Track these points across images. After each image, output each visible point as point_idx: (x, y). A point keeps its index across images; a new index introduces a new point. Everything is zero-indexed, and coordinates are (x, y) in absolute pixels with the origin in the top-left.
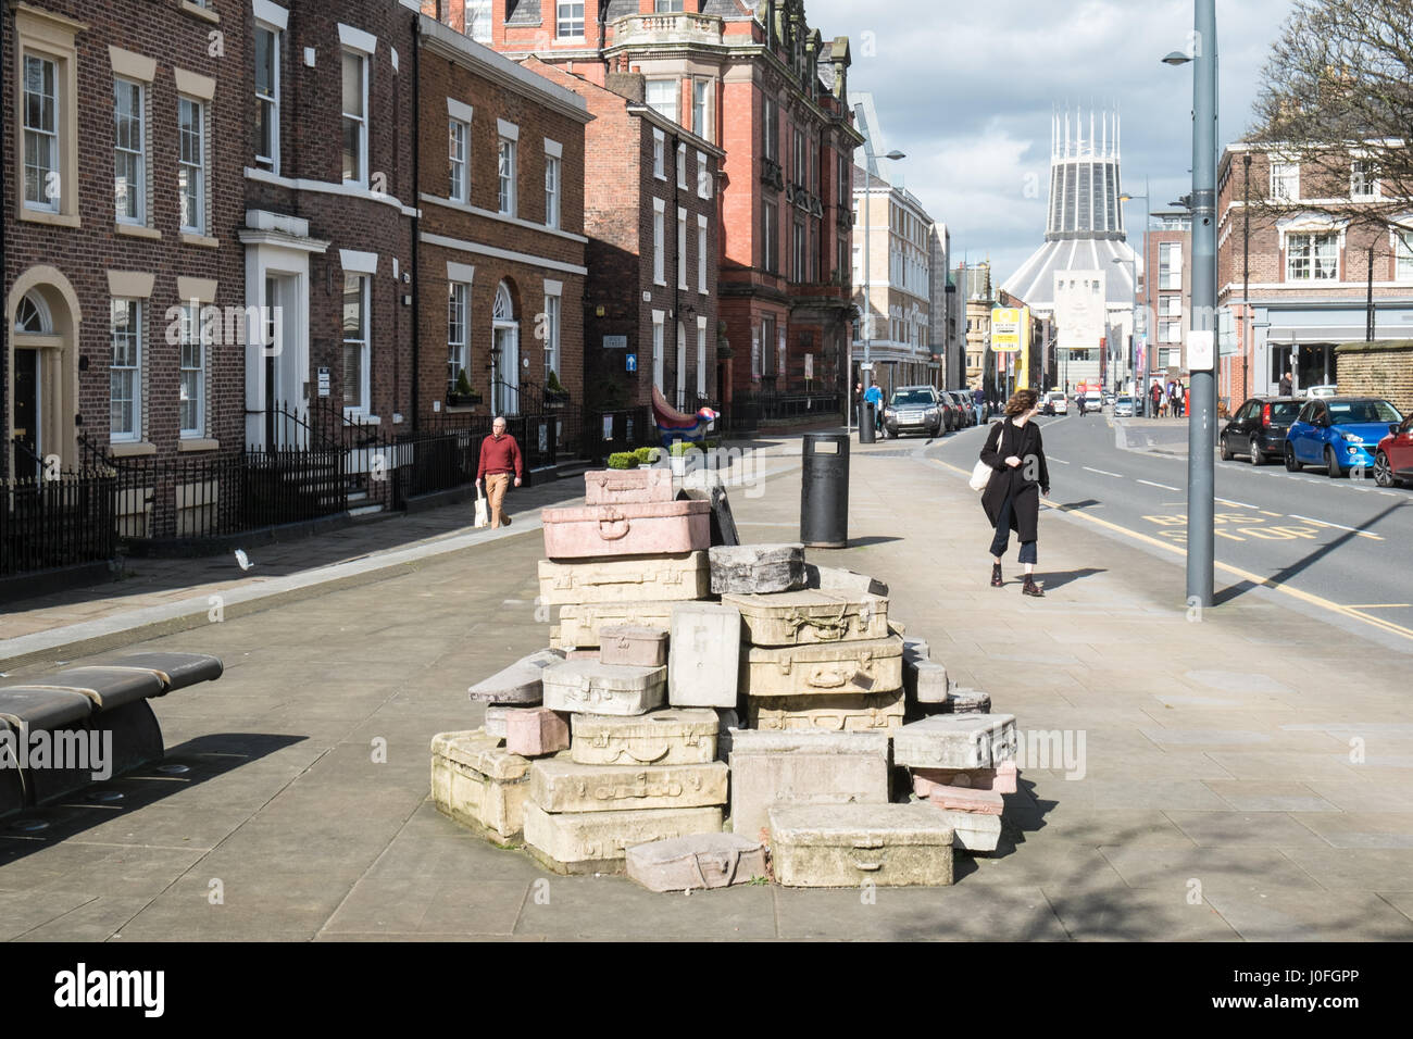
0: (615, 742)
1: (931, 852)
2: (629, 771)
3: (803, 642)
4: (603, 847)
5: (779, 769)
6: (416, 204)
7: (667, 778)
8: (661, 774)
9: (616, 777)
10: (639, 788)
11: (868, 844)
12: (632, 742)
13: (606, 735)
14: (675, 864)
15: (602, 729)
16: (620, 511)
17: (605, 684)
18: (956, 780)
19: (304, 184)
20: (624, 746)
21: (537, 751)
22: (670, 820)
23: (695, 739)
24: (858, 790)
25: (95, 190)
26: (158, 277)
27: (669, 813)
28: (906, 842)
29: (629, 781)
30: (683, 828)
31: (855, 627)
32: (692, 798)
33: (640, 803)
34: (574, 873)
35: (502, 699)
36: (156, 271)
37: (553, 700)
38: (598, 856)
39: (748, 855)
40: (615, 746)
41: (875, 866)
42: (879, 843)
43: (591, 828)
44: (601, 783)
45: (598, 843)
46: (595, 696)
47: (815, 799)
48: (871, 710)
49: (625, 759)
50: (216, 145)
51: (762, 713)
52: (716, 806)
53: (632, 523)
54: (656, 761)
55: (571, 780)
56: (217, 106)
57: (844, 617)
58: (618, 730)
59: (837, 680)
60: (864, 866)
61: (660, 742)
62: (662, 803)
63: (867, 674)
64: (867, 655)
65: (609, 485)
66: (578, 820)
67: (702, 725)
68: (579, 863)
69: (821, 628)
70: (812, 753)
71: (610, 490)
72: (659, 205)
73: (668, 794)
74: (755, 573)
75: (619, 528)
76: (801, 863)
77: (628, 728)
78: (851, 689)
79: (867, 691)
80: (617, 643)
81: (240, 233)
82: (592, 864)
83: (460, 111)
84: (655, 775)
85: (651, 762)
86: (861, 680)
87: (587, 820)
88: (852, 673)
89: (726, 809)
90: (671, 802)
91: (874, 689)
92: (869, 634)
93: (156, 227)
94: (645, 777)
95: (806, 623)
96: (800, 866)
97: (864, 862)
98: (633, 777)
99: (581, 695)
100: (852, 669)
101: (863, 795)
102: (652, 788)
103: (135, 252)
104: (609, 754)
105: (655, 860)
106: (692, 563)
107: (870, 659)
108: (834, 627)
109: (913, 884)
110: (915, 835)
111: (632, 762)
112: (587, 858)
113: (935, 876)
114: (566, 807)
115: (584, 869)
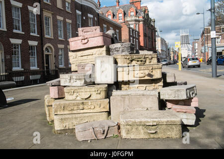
0: (76, 93)
1: (174, 127)
5: (124, 100)
7: (90, 103)
8: (88, 102)
9: (74, 103)
10: (81, 107)
11: (151, 124)
12: (80, 93)
14: (86, 131)
15: (71, 90)
16: (86, 37)
17: (74, 77)
18: (180, 103)
20: (78, 95)
21: (57, 97)
22: (91, 116)
23: (99, 92)
24: (149, 106)
25: (55, 34)
26: (65, 45)
27: (91, 114)
28: (165, 123)
29: (78, 105)
30: (95, 118)
31: (148, 61)
32: (98, 109)
33: (82, 111)
34: (60, 133)
35: (53, 84)
38: (67, 128)
39: (112, 128)
41: (154, 132)
42: (155, 124)
43: (65, 119)
44: (69, 105)
45: (67, 124)
46: (72, 81)
47: (135, 109)
49: (78, 98)
51: (123, 86)
52: (106, 112)
53: (89, 39)
54: (87, 98)
55: (59, 104)
56: (72, 24)
57: (144, 58)
58: (76, 90)
60: (150, 132)
61: (88, 93)
62: (89, 111)
63: (151, 73)
64: (151, 68)
65: (84, 31)
66: (61, 117)
68: (60, 130)
69: (138, 61)
70: (135, 95)
72: (131, 38)
73: (90, 108)
74: (121, 50)
75: (86, 41)
76: (128, 131)
77: (79, 89)
78: (147, 78)
79: (152, 78)
80: (81, 67)
82: (65, 130)
83: (105, 26)
84: (86, 103)
86: (149, 75)
87: (63, 117)
89: (109, 113)
90: (92, 111)
91: (154, 78)
92: (152, 63)
93: (64, 39)
94: (83, 103)
95: (133, 60)
96: (128, 132)
97: (150, 130)
98: (79, 103)
99: (68, 81)
100: (147, 72)
101: (151, 108)
102: (85, 107)
103: (61, 42)
104: (74, 97)
105: (80, 130)
106: (104, 48)
107: (152, 69)
108: (142, 61)
109: (168, 138)
110: (168, 121)
111: (80, 99)
112: (63, 128)
113: (176, 135)
114: (58, 113)
115: (63, 132)
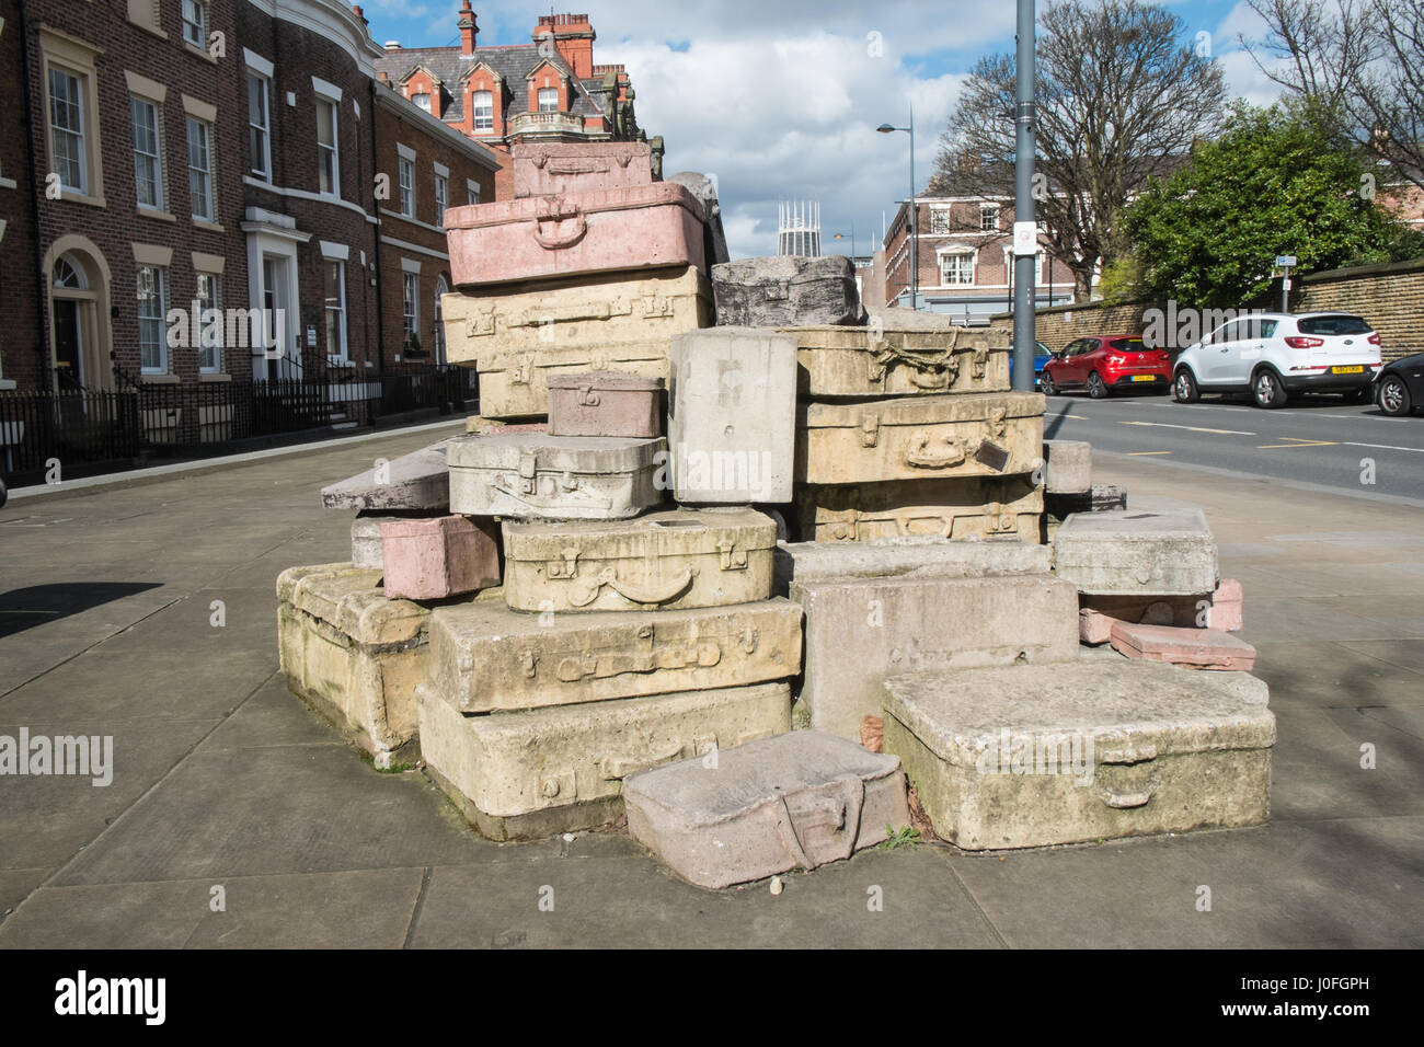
0: (590, 567)
1: (1238, 763)
2: (620, 623)
3: (893, 392)
4: (574, 779)
5: (894, 606)
6: (377, 215)
7: (694, 633)
8: (680, 627)
9: (596, 635)
10: (641, 656)
11: (1131, 755)
12: (623, 566)
13: (571, 554)
14: (743, 823)
15: (563, 543)
16: (570, 204)
17: (564, 462)
18: (1151, 614)
19: (290, 192)
20: (607, 575)
21: (440, 589)
22: (701, 714)
23: (740, 557)
25: (119, 178)
26: (175, 251)
27: (701, 700)
28: (1197, 747)
29: (622, 642)
30: (726, 724)
31: (968, 370)
32: (740, 668)
33: (644, 685)
34: (520, 838)
35: (378, 503)
36: (172, 247)
37: (467, 499)
38: (567, 798)
39: (878, 786)
40: (588, 577)
41: (1140, 799)
42: (1150, 750)
43: (550, 743)
44: (566, 647)
45: (566, 771)
46: (546, 486)
47: (957, 660)
48: (993, 506)
49: (610, 600)
50: (219, 157)
51: (822, 514)
52: (780, 681)
53: (591, 219)
54: (670, 600)
55: (507, 646)
56: (218, 126)
57: (955, 352)
58: (595, 544)
59: (951, 453)
60: (1122, 801)
61: (675, 565)
62: (684, 680)
63: (999, 444)
64: (998, 412)
65: (551, 165)
66: (525, 729)
67: (751, 532)
68: (530, 817)
69: (922, 369)
70: (938, 577)
71: (553, 174)
73: (696, 664)
74: (794, 295)
75: (569, 229)
76: (996, 800)
77: (613, 539)
78: (974, 469)
79: (998, 473)
80: (580, 396)
81: (241, 223)
82: (555, 816)
83: (406, 152)
84: (671, 629)
85: (661, 603)
86: (990, 454)
87: (543, 727)
88: (976, 443)
90: (703, 679)
91: (1008, 469)
92: (986, 384)
93: (172, 213)
94: (652, 634)
95: (899, 361)
96: (995, 808)
97: (1118, 792)
98: (628, 634)
99: (517, 485)
100: (975, 435)
101: (1040, 648)
102: (667, 654)
103: (155, 231)
104: (580, 591)
105: (700, 816)
106: (689, 283)
107: (1003, 419)
108: (940, 369)
109: (1203, 825)
110: (1215, 732)
111: (621, 604)
112: (545, 804)
113: (1244, 807)
114: (499, 701)
115: (540, 827)
